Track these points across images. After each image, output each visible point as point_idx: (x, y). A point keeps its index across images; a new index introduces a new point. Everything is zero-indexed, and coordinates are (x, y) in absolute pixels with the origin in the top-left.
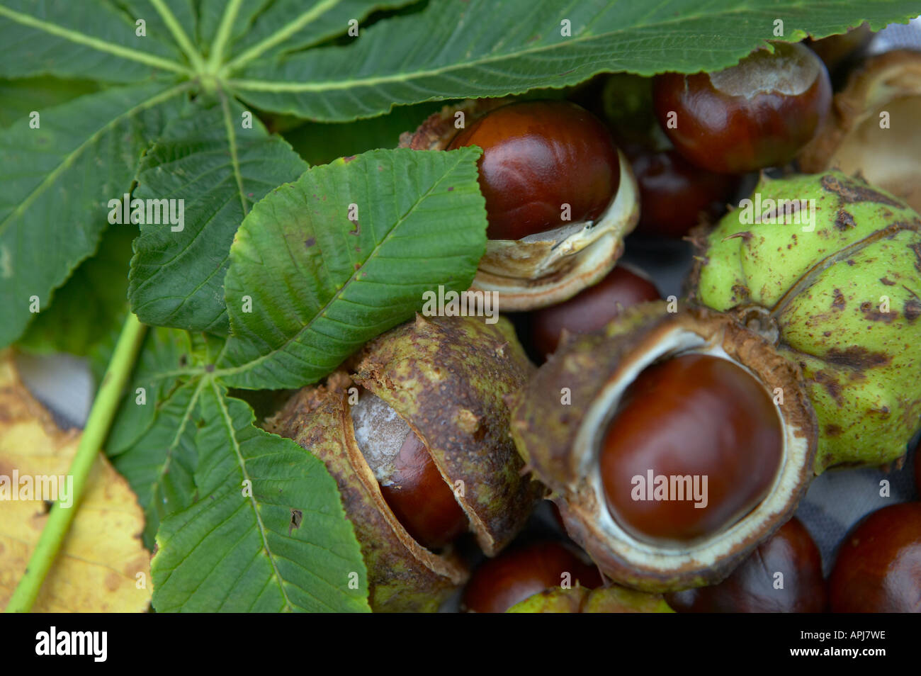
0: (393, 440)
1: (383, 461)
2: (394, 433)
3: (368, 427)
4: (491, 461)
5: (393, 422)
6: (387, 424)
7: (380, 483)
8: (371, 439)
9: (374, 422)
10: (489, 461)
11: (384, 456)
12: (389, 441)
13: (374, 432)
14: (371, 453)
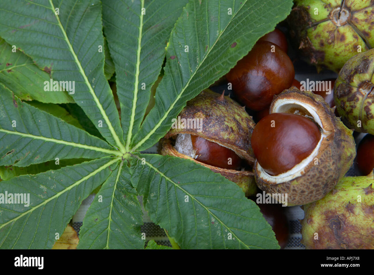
0: (188, 143)
1: (190, 152)
2: (187, 141)
3: (180, 147)
4: (218, 123)
5: (185, 138)
6: (184, 140)
7: (194, 159)
8: (183, 149)
9: (180, 144)
10: (218, 124)
11: (189, 150)
12: (187, 144)
13: (182, 146)
14: (186, 153)
